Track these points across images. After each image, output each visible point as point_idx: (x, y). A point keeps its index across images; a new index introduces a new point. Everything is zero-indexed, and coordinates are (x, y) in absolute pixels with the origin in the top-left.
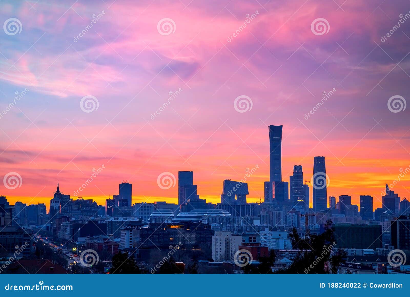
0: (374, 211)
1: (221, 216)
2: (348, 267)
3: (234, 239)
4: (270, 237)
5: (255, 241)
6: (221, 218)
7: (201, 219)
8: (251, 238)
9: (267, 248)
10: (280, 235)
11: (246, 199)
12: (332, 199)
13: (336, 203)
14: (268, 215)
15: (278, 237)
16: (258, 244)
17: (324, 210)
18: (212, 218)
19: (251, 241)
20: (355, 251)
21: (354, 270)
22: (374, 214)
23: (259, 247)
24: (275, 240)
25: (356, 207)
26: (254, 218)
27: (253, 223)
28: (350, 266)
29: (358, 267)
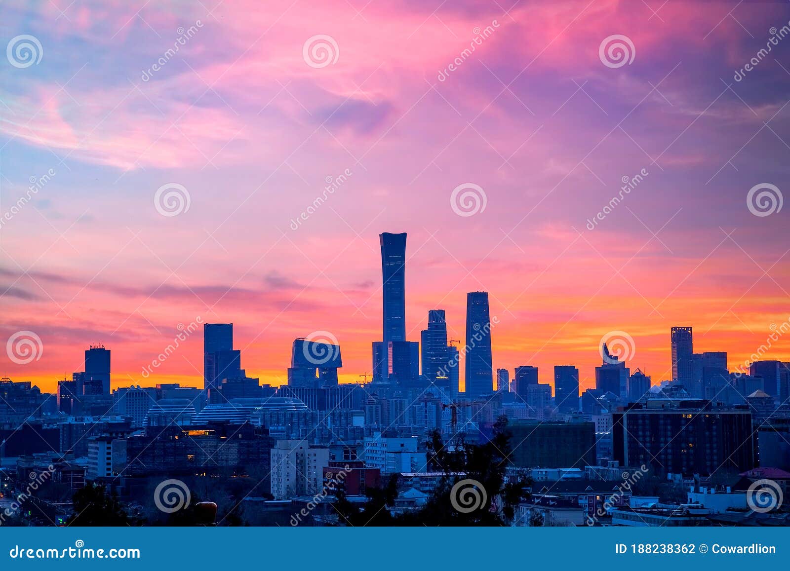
0: (580, 395)
1: (289, 411)
2: (533, 503)
3: (315, 455)
4: (385, 449)
5: (354, 457)
6: (289, 414)
7: (250, 416)
8: (346, 452)
9: (378, 470)
10: (402, 445)
11: (338, 376)
12: (503, 373)
13: (510, 381)
14: (380, 406)
15: (399, 449)
16: (360, 464)
17: (486, 395)
18: (271, 414)
19: (346, 457)
20: (546, 472)
21: (544, 509)
22: (581, 400)
23: (363, 470)
24: (393, 455)
25: (547, 387)
26: (352, 413)
27: (351, 422)
28: (537, 501)
29: (551, 503)
